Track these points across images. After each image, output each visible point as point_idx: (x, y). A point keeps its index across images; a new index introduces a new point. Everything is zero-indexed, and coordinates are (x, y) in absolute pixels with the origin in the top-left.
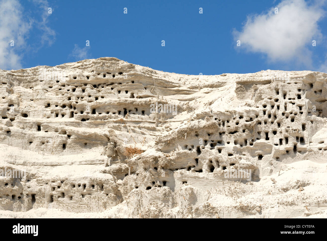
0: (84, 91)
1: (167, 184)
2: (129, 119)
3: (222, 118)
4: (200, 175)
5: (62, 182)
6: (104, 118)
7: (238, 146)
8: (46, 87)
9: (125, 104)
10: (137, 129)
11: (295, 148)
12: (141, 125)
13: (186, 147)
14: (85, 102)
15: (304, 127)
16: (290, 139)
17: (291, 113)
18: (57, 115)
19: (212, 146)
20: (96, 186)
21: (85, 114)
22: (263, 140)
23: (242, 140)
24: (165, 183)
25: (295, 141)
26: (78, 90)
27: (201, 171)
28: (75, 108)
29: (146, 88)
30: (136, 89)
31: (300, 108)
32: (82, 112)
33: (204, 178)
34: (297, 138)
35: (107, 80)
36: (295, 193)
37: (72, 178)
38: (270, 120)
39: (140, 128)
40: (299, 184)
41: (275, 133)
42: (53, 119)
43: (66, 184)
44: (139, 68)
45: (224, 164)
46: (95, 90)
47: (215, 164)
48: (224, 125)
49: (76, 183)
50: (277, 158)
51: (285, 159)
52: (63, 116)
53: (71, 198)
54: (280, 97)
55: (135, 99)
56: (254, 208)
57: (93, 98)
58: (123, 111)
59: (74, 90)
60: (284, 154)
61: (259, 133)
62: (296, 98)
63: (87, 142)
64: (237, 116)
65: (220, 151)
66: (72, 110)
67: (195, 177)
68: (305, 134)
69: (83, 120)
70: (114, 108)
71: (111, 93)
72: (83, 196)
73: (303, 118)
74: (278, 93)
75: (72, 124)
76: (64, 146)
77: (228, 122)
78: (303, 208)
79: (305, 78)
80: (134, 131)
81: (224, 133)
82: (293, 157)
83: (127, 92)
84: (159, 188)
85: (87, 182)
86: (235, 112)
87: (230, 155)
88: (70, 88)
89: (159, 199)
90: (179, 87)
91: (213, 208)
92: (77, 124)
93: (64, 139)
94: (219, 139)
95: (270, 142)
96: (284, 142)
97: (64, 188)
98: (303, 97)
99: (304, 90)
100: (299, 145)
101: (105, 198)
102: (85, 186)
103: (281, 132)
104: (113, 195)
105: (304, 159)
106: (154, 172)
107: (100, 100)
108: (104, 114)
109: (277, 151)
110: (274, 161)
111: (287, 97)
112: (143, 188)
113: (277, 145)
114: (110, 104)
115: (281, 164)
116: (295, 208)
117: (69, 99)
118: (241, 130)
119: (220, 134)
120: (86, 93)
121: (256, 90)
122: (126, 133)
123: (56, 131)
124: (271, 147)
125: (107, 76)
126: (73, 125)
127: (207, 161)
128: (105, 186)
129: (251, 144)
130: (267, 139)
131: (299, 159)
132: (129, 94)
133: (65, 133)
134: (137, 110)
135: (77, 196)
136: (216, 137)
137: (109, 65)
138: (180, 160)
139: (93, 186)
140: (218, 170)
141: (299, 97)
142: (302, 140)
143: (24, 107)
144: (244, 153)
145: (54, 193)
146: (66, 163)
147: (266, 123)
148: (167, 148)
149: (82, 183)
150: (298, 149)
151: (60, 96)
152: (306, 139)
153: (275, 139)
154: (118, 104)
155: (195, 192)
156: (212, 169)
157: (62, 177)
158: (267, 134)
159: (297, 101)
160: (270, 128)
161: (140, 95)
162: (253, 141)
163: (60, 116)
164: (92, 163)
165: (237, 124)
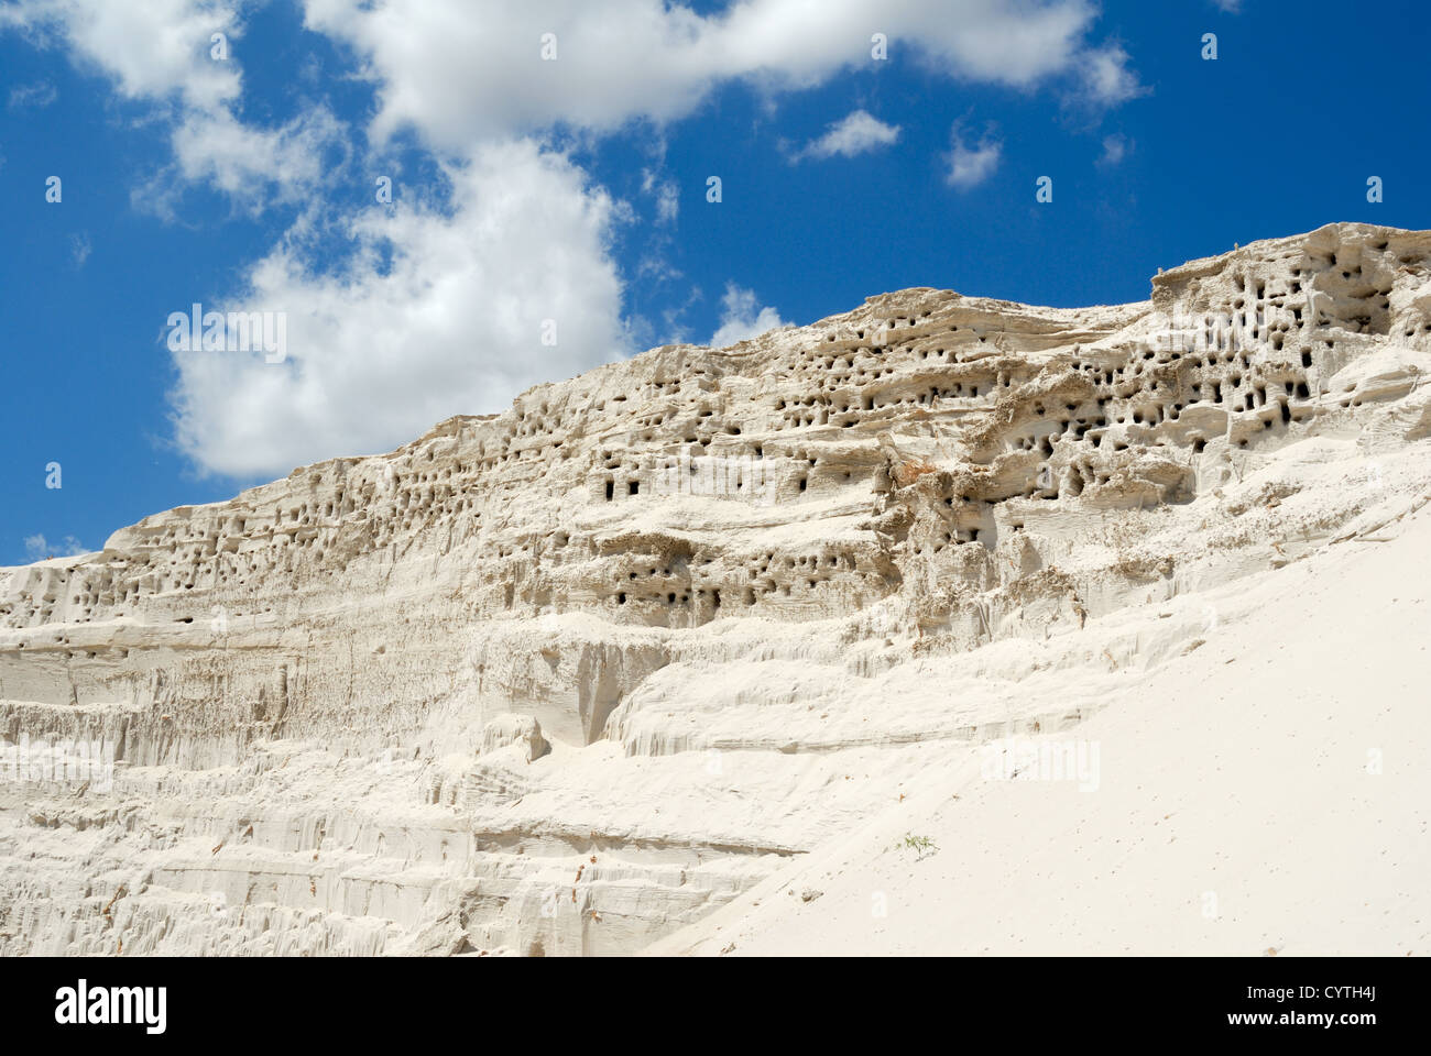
0: (850, 364)
1: (979, 535)
2: (941, 409)
3: (1103, 364)
4: (1052, 504)
5: (770, 557)
6: (889, 415)
7: (1144, 424)
8: (784, 368)
9: (931, 377)
10: (955, 429)
11: (1286, 414)
12: (965, 418)
13: (1020, 443)
14: (851, 386)
15: (1307, 360)
16: (1268, 391)
17: (1275, 329)
18: (798, 423)
19: (1080, 432)
20: (839, 559)
21: (850, 411)
22: (1206, 403)
23: (1149, 410)
24: (974, 535)
25: (1283, 394)
26: (839, 363)
27: (1055, 497)
28: (830, 403)
29: (983, 340)
30: (960, 342)
31: (1298, 313)
32: (845, 409)
33: (1059, 509)
34: (1289, 387)
35: (899, 333)
36: (1258, 513)
37: (790, 546)
38: (1223, 353)
39: (960, 425)
40: (1270, 492)
41: (1236, 382)
42: (789, 431)
43: (777, 562)
44: (966, 302)
45: (1105, 471)
46: (873, 359)
47: (1084, 474)
48: (1109, 380)
49: (797, 557)
50: (1243, 444)
51: (1261, 443)
52: (809, 422)
53: (788, 591)
54: (1249, 296)
55: (959, 366)
56: (1152, 564)
57: (869, 376)
58: (929, 393)
59: (830, 365)
60: (1259, 431)
61: (1196, 388)
62: (1288, 290)
63: (850, 469)
64: (1139, 354)
65: (1096, 441)
66: (826, 407)
67: (1039, 512)
68: (1311, 374)
69: (849, 424)
70: (908, 389)
71: (906, 359)
72: (813, 584)
73: (1301, 339)
74: (1242, 287)
75: (821, 435)
76: (803, 485)
77: (1120, 371)
78: (1268, 549)
79: (1307, 240)
80: (946, 433)
81: (1110, 398)
82: (1280, 435)
83: (941, 353)
84: (957, 547)
85: (818, 552)
86: (1133, 344)
87: (1121, 447)
88: (822, 361)
89: (955, 570)
90: (1071, 328)
91: (1063, 577)
92: (833, 435)
93: (801, 469)
94: (1098, 414)
95: (1225, 406)
96: (1256, 400)
97: (774, 569)
98: (1305, 287)
99: (1309, 272)
100: (1294, 403)
101: (860, 585)
102: (814, 560)
103: (1248, 379)
104: (875, 575)
105: (1308, 434)
106: (944, 511)
107: (884, 377)
108: (888, 406)
109: (1239, 424)
110: (1235, 451)
111: (1267, 293)
112: (928, 552)
113: (1240, 410)
114: (899, 383)
115: (1253, 456)
116: (1250, 550)
117: (822, 384)
118: (1147, 384)
119: (1101, 402)
120: (855, 368)
121: (1196, 291)
122: (929, 439)
123: (789, 455)
124: (1224, 415)
125: (899, 325)
126: (823, 438)
127: (1068, 470)
128: (858, 556)
129: (1175, 417)
130: (1219, 399)
131: (1297, 437)
132: (946, 355)
133: (803, 455)
134: (959, 388)
135: (799, 585)
136: (1089, 411)
137: (899, 299)
138: (1007, 477)
139: (834, 561)
140: (1091, 487)
141: (1296, 288)
142: (1303, 392)
143: (731, 416)
144: (1159, 440)
145: (755, 582)
146: (795, 518)
147: (1213, 362)
148: (983, 454)
149: (808, 554)
150: (1294, 414)
151: (805, 381)
152: (1312, 387)
153: (1237, 397)
154: (916, 380)
155: (1037, 547)
156: (1079, 485)
157: (770, 546)
158: (1217, 388)
159: (1291, 299)
160: (1223, 373)
161: (969, 354)
162: (1179, 407)
163: (803, 423)
164: (848, 512)
165: (1139, 371)
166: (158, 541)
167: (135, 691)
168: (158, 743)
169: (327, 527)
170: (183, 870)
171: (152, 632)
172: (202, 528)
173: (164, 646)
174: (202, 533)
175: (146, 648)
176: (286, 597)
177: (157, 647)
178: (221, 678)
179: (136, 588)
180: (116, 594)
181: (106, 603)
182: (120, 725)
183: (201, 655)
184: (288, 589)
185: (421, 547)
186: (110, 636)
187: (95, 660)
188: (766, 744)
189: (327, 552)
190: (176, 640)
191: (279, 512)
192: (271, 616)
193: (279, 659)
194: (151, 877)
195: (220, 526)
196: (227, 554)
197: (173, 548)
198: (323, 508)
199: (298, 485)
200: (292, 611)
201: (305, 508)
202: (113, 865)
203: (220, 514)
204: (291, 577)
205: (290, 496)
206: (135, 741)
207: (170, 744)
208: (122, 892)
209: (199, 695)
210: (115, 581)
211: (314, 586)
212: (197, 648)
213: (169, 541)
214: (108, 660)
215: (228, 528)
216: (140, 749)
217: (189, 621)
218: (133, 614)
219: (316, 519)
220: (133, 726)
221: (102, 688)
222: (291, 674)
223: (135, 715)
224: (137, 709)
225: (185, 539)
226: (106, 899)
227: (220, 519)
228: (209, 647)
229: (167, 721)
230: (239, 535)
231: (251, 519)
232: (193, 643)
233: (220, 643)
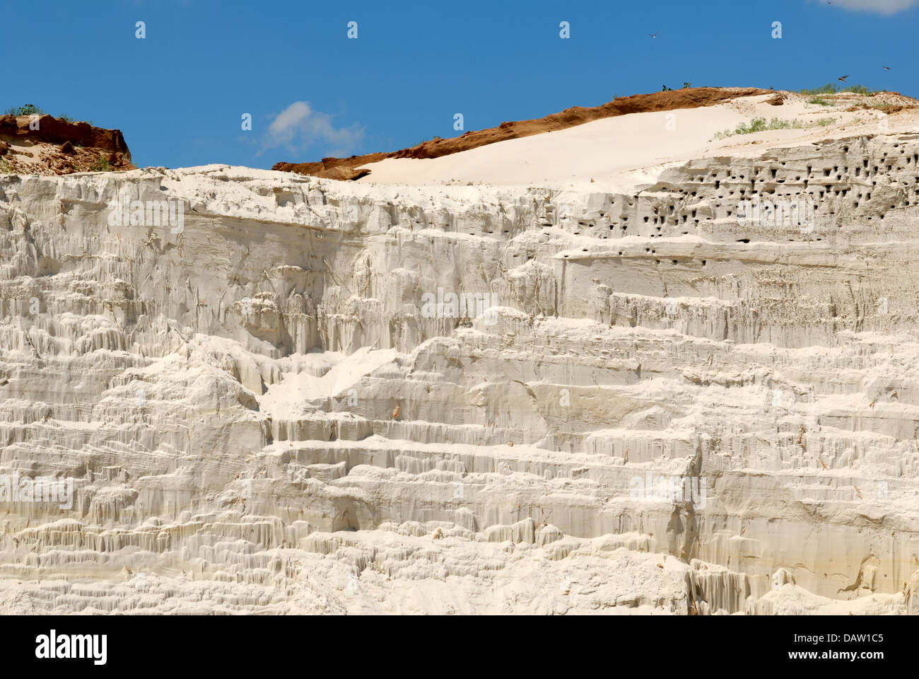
166: (702, 180)
167: (718, 290)
168: (752, 328)
169: (858, 184)
170: (846, 417)
171: (722, 248)
172: (742, 174)
173: (734, 259)
174: (742, 177)
175: (720, 260)
176: (834, 233)
177: (728, 260)
178: (791, 285)
179: (694, 213)
180: (680, 218)
181: (671, 224)
182: (722, 316)
183: (768, 268)
184: (834, 227)
186: (692, 251)
187: (677, 266)
189: (862, 201)
190: (744, 256)
191: (810, 168)
192: (823, 245)
193: (841, 276)
194: (819, 421)
195: (757, 172)
196: (765, 194)
197: (717, 185)
198: (852, 170)
200: (842, 243)
201: (836, 168)
202: (784, 412)
203: (756, 164)
204: (835, 219)
205: (822, 158)
206: (735, 327)
207: (760, 329)
208: (804, 430)
209: (778, 298)
210: (676, 207)
211: (856, 226)
212: (763, 263)
213: (713, 180)
214: (690, 267)
215: (764, 174)
216: (739, 332)
217: (746, 241)
218: (696, 233)
219: (848, 178)
220: (731, 317)
221: (688, 287)
222: (856, 286)
223: (731, 308)
224: (727, 303)
225: (729, 180)
226: (795, 434)
227: (756, 168)
228: (774, 263)
229: (756, 314)
230: (774, 181)
231: (783, 170)
232: (761, 258)
233: (782, 260)
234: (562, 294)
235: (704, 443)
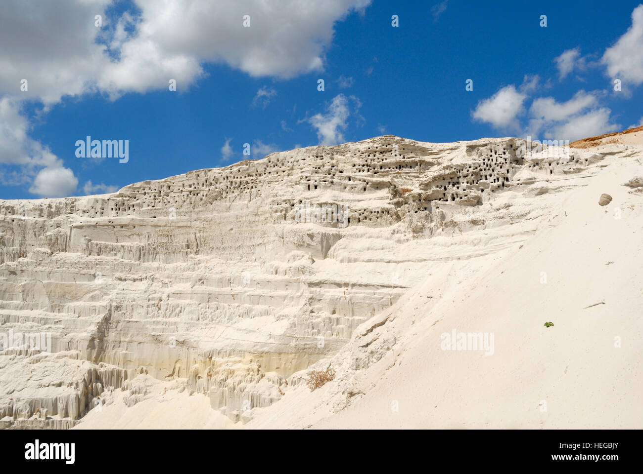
0: (375, 156)
1: (427, 209)
2: (403, 172)
3: (459, 168)
4: (447, 203)
5: (365, 210)
6: (388, 171)
7: (469, 184)
8: (353, 155)
9: (400, 163)
10: (408, 177)
11: (503, 184)
12: (410, 174)
13: (437, 186)
14: (376, 162)
15: (508, 171)
16: (500, 179)
17: (500, 163)
18: (360, 171)
19: (454, 185)
20: (385, 212)
21: (376, 169)
22: (483, 180)
23: (471, 181)
24: (426, 209)
25: (503, 180)
26: (372, 155)
27: (447, 200)
28: (370, 167)
29: (412, 152)
30: (406, 153)
31: (506, 160)
32: (374, 169)
33: (449, 204)
34: (504, 178)
35: (388, 149)
36: (504, 211)
37: (371, 208)
38: (488, 168)
39: (409, 176)
40: (506, 206)
41: (491, 175)
42: (358, 174)
43: (367, 212)
44: (407, 141)
45: (461, 196)
46: (381, 155)
47: (455, 196)
48: (460, 172)
49: (373, 211)
50: (493, 191)
51: (497, 191)
52: (363, 171)
53: (371, 219)
54: (493, 153)
55: (405, 159)
56: (480, 221)
57: (380, 160)
58: (399, 166)
59: (369, 156)
60: (497, 188)
61: (481, 176)
62: (503, 154)
63: (379, 186)
64: (468, 166)
65: (458, 188)
66: (369, 168)
67: (444, 205)
68: (509, 175)
69: (375, 173)
70: (393, 165)
71: (391, 156)
72: (377, 218)
73: (507, 166)
74: (492, 152)
75: (369, 176)
76: (365, 189)
77: (462, 170)
78: (509, 220)
79: (507, 141)
80: (406, 178)
81: (460, 177)
82: (502, 190)
83: (400, 155)
84: (422, 212)
85: (379, 210)
86: (466, 164)
87: (464, 190)
88: (367, 154)
89: (423, 218)
90: (432, 150)
91: (455, 222)
92: (372, 176)
93: (365, 185)
94: (457, 181)
95: (488, 181)
96: (496, 181)
97: (366, 214)
98: (507, 153)
99: (507, 149)
100: (506, 182)
101: (391, 219)
102: (378, 212)
103: (494, 175)
104: (395, 217)
105: (509, 191)
106: (419, 203)
107: (385, 161)
108: (387, 169)
109: (493, 186)
110: (491, 193)
111: (497, 154)
112: (412, 212)
113: (492, 183)
114: (391, 163)
115: (495, 194)
116: (505, 220)
117: (367, 161)
118: (470, 175)
119: (458, 178)
120: (376, 157)
121: (478, 150)
122: (401, 180)
123: (360, 180)
124: (489, 184)
125: (388, 147)
126: (369, 177)
127: (451, 194)
128: (390, 211)
129: (477, 183)
130: (486, 179)
131: (506, 191)
132: (402, 156)
133: (365, 181)
134: (407, 165)
135: (374, 218)
136: (455, 180)
137: (389, 139)
138: (434, 195)
139: (383, 212)
140: (457, 199)
141: (504, 153)
142: (507, 179)
143: (340, 167)
144: (472, 189)
145: (360, 217)
146: (366, 199)
147: (485, 170)
148: (426, 188)
149: (376, 211)
150: (505, 185)
151: (361, 159)
152: (509, 179)
153: (491, 179)
154: (396, 163)
155: (444, 213)
156: (453, 199)
157: (365, 207)
158: (486, 176)
159: (503, 156)
160: (488, 172)
161: (408, 156)
162: (478, 181)
163: (361, 171)
164: (382, 198)
165: (468, 171)
166: (139, 192)
167: (140, 239)
168: (152, 255)
169: (203, 190)
170: (181, 294)
171: (143, 220)
172: (155, 188)
173: (148, 225)
174: (155, 190)
175: (141, 226)
176: (191, 212)
177: (145, 226)
178: (171, 236)
179: (133, 206)
180: (127, 208)
181: (123, 211)
182: (138, 250)
183: (161, 228)
184: (191, 209)
185: (240, 199)
186: (129, 222)
187: (123, 229)
188: (381, 261)
189: (204, 198)
190: (153, 223)
191: (184, 185)
192: (186, 217)
193: (192, 231)
194: (169, 296)
195: (162, 188)
196: (165, 197)
197: (145, 194)
198: (201, 184)
199: (191, 177)
200: (194, 216)
201: (194, 184)
202: (154, 292)
203: (161, 184)
204: (192, 206)
205: (188, 180)
206: (144, 255)
207: (156, 256)
208: (161, 300)
209: (165, 241)
210: (125, 204)
211: (201, 209)
212: (160, 226)
213: (143, 192)
214: (128, 229)
215: (165, 188)
216: (146, 257)
217: (155, 217)
218: (134, 214)
219: (198, 188)
220: (143, 250)
221: (127, 238)
222: (198, 235)
223: (143, 247)
224: (142, 244)
225: (149, 191)
226: (156, 302)
227: (161, 186)
228: (165, 226)
229: (154, 249)
230: (169, 191)
231: (173, 186)
232: (159, 224)
233: (169, 225)
234: (69, 242)
235: (113, 307)
